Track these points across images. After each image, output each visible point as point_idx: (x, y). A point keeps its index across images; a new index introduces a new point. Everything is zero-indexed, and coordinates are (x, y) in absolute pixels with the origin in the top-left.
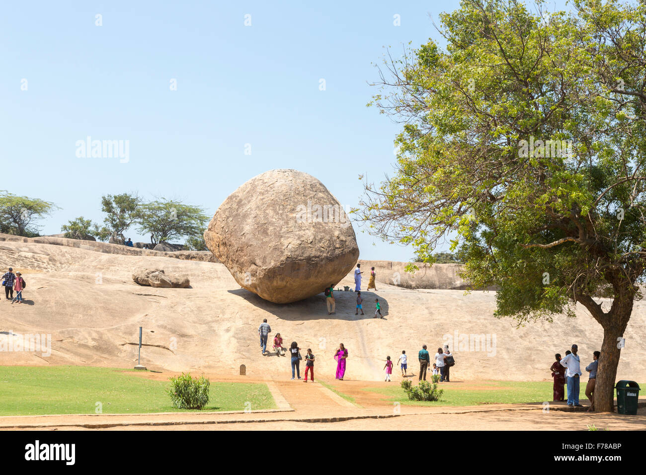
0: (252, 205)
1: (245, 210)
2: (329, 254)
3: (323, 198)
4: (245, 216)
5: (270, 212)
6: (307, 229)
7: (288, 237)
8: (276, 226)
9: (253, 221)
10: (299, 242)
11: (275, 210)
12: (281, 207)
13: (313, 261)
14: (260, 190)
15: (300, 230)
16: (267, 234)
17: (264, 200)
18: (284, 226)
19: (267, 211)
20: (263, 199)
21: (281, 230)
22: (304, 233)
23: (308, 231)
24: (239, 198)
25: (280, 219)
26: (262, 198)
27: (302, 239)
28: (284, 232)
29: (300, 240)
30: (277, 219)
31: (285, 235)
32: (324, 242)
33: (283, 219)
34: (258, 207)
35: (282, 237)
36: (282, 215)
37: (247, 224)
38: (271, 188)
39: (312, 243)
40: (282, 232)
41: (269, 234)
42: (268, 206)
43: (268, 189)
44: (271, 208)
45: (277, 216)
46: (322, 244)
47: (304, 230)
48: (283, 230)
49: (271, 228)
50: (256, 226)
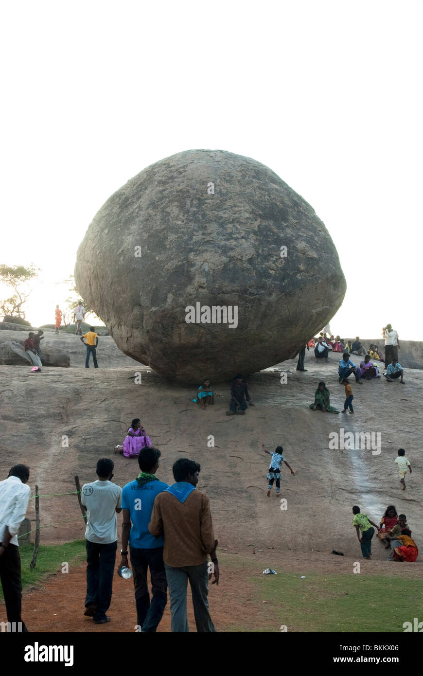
1: (131, 210)
2: (286, 281)
3: (277, 190)
5: (174, 210)
6: (242, 238)
7: (203, 251)
8: (182, 232)
9: (141, 226)
10: (224, 259)
11: (182, 207)
12: (195, 202)
13: (251, 294)
14: (160, 178)
15: (228, 240)
16: (164, 247)
18: (197, 231)
19: (168, 210)
20: (164, 190)
21: (191, 238)
22: (235, 243)
23: (243, 240)
24: (124, 196)
25: (191, 220)
26: (161, 189)
27: (231, 254)
29: (227, 257)
30: (185, 221)
31: (199, 247)
32: (274, 259)
33: (196, 221)
34: (153, 205)
35: (191, 250)
36: (195, 213)
37: (130, 234)
38: (181, 173)
39: (250, 261)
40: (192, 242)
41: (168, 247)
42: (171, 201)
43: (175, 174)
44: (176, 204)
45: (186, 215)
46: (271, 263)
47: (236, 239)
48: (195, 238)
49: (172, 237)
50: (145, 236)
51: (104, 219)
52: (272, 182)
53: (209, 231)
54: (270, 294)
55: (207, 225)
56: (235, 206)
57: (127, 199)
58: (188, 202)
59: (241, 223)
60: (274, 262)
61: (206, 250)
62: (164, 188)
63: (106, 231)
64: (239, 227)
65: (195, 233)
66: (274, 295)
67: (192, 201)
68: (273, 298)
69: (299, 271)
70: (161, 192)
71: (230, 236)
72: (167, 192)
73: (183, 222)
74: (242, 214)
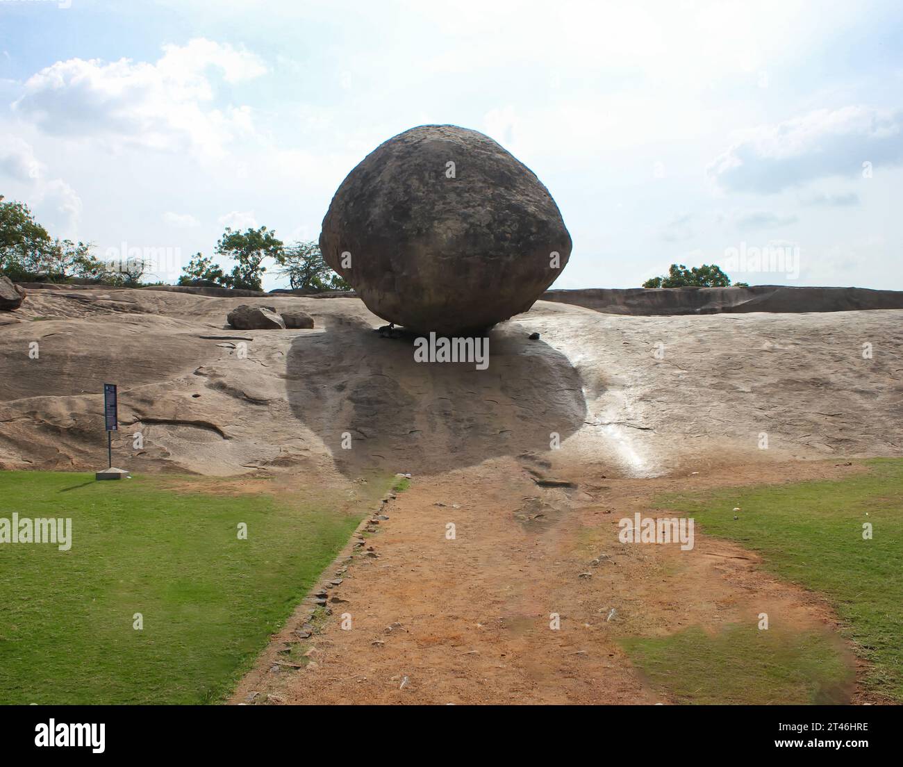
0: (386, 175)
1: (374, 185)
2: (521, 243)
3: (503, 160)
4: (373, 194)
5: (414, 182)
6: (479, 205)
7: (446, 219)
8: (424, 203)
9: (386, 199)
10: (465, 225)
11: (421, 180)
12: (433, 174)
13: (491, 256)
14: (397, 154)
15: (466, 208)
16: (409, 217)
17: (403, 167)
18: (437, 201)
19: (409, 182)
20: (403, 164)
21: (433, 208)
22: (473, 210)
23: (480, 208)
24: (365, 171)
25: (431, 192)
26: (400, 163)
27: (471, 220)
28: (437, 212)
29: (467, 223)
30: (426, 193)
31: (441, 215)
32: (509, 224)
33: (436, 192)
34: (394, 178)
35: (435, 219)
36: (434, 185)
37: (376, 206)
38: (416, 148)
39: (489, 226)
40: (434, 211)
41: (413, 216)
42: (411, 175)
43: (411, 150)
44: (415, 177)
45: (426, 187)
46: (506, 227)
47: (474, 207)
48: (437, 208)
49: (416, 207)
50: (391, 207)
51: (348, 193)
52: (498, 152)
53: (448, 201)
54: (508, 256)
55: (447, 195)
56: (469, 176)
57: (368, 174)
58: (427, 175)
59: (475, 192)
60: (509, 226)
61: (448, 219)
62: (403, 162)
63: (352, 204)
64: (474, 196)
65: (436, 203)
66: (511, 256)
67: (429, 174)
68: (511, 258)
69: (532, 234)
70: (400, 166)
71: (468, 205)
72: (406, 166)
73: (424, 193)
74: (476, 184)
